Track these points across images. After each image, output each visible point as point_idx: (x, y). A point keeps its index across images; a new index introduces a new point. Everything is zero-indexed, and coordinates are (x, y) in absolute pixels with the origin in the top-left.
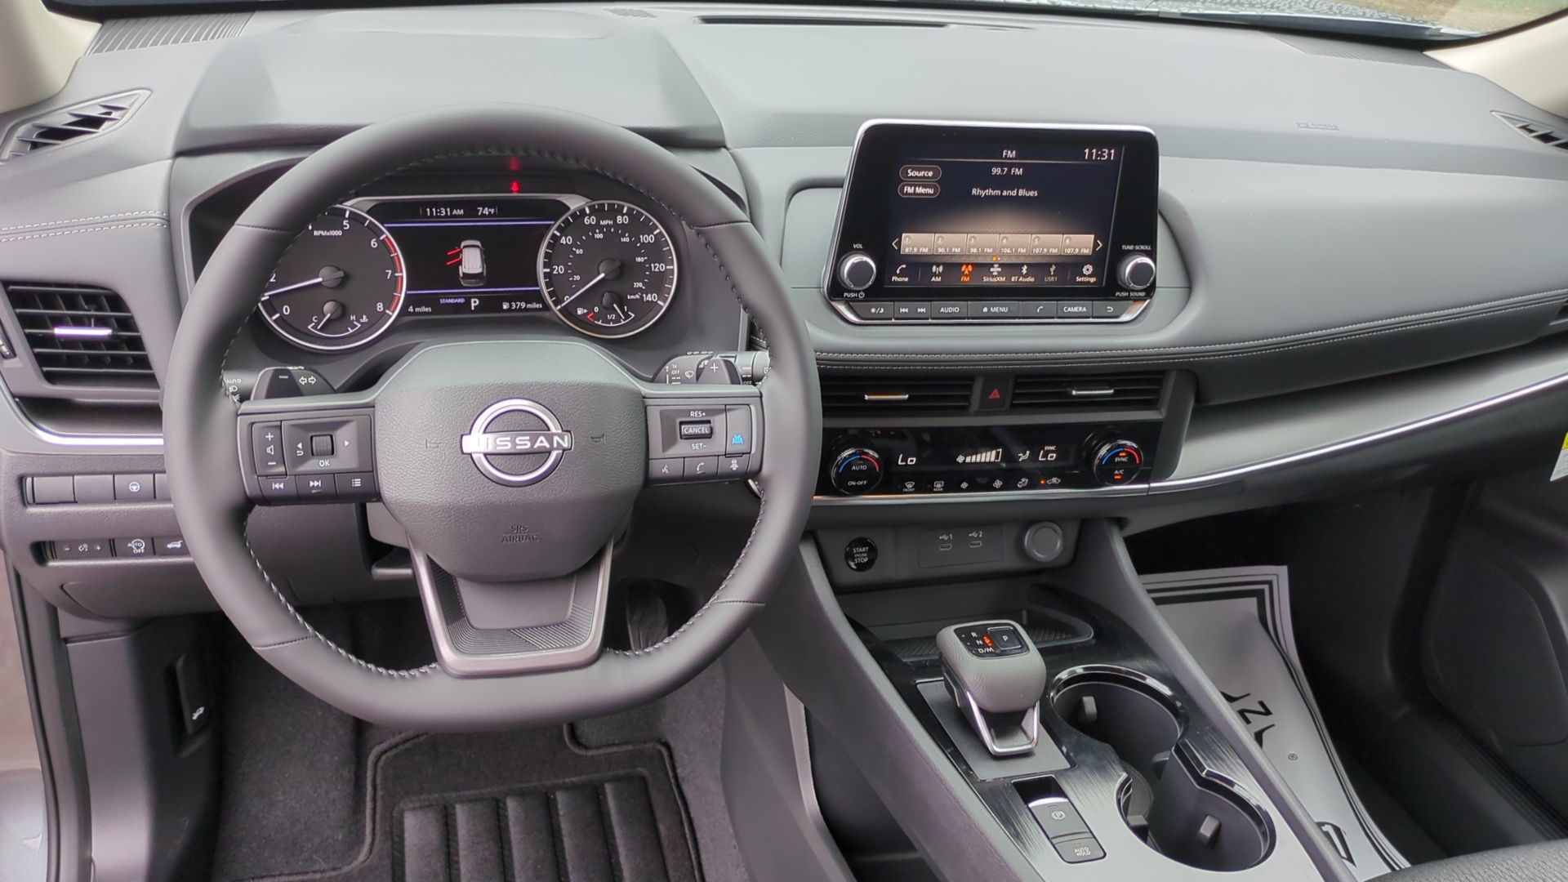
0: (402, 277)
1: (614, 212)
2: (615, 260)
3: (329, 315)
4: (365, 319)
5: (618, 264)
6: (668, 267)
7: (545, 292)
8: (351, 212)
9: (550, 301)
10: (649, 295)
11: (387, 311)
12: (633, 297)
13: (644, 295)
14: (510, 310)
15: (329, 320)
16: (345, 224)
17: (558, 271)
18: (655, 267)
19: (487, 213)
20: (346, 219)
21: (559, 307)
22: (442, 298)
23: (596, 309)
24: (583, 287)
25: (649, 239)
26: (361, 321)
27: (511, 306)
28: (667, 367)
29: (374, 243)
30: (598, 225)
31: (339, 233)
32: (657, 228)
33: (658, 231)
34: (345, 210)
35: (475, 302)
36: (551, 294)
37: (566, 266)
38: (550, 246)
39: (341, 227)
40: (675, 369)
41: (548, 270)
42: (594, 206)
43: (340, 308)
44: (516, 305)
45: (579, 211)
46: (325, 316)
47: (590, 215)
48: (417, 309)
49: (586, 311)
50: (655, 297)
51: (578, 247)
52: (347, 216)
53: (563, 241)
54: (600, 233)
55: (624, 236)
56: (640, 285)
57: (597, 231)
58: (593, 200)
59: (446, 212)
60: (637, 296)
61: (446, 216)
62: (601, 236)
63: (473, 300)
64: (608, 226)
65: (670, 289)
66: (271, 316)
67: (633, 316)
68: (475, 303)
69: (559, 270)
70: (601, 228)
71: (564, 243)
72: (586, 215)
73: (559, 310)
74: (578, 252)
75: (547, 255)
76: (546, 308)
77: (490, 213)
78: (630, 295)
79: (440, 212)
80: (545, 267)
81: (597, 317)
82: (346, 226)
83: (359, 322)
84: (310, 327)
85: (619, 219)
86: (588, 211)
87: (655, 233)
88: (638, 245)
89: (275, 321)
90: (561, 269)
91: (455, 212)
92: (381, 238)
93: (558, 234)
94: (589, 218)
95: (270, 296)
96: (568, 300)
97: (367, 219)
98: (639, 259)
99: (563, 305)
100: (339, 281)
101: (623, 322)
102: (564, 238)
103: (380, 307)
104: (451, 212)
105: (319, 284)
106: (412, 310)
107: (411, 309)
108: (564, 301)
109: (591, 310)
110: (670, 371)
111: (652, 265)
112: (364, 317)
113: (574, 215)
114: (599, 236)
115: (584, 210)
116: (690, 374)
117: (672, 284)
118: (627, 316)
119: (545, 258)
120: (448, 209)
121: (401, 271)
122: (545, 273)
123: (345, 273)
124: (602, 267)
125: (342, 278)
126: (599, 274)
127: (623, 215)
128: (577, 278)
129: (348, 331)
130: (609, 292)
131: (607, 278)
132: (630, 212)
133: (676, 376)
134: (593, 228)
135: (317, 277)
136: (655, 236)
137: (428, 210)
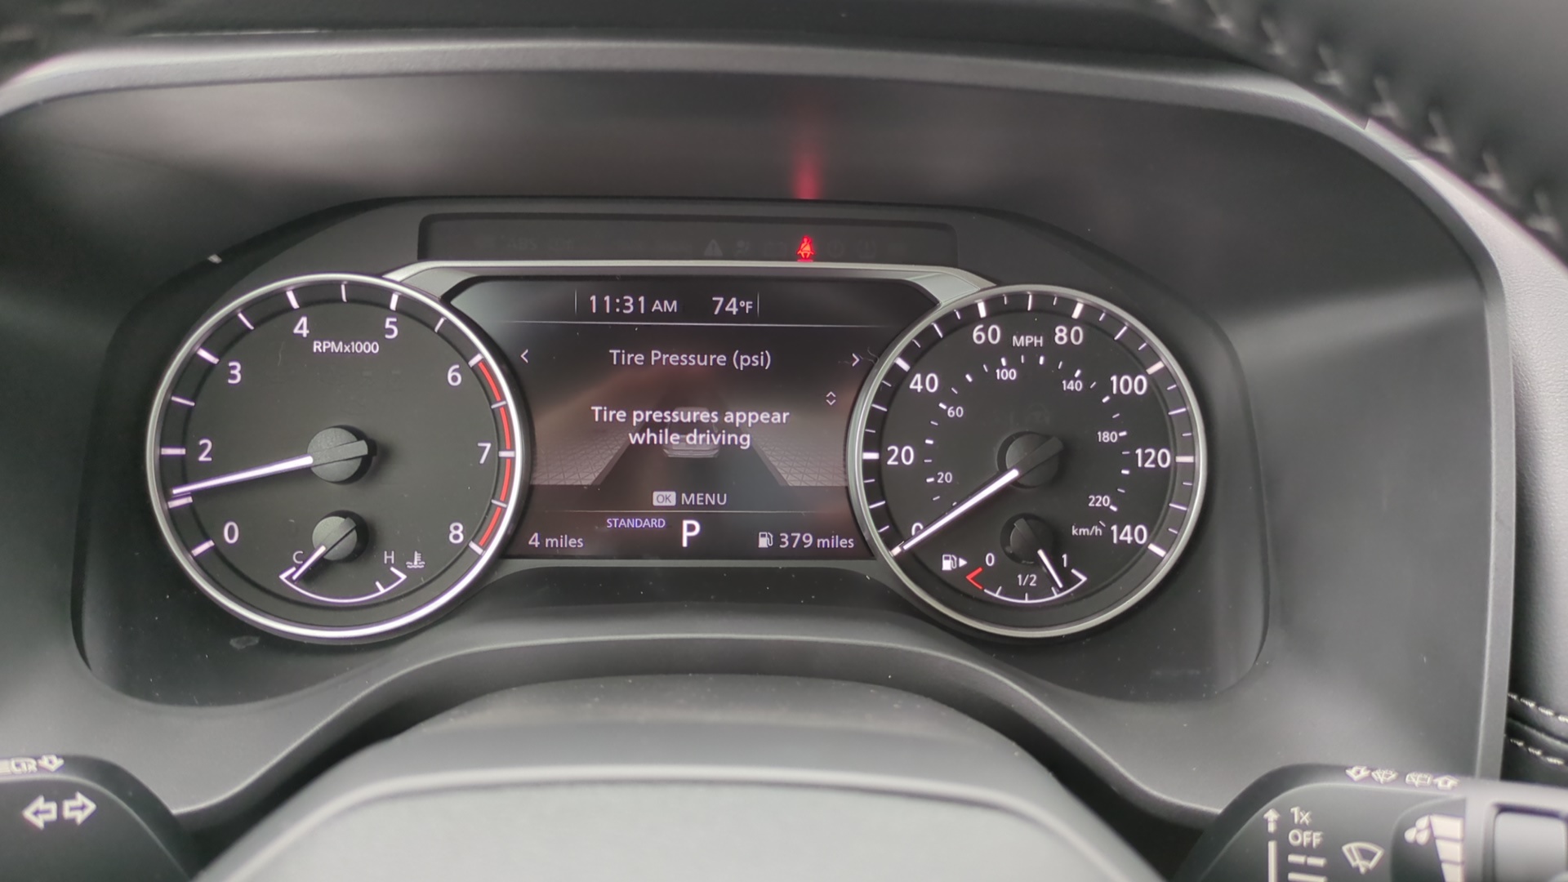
0: (513, 460)
1: (1054, 312)
2: (1047, 437)
3: (322, 550)
4: (417, 562)
5: (1054, 446)
6: (1180, 459)
7: (865, 509)
8: (403, 298)
9: (874, 534)
10: (1128, 528)
11: (473, 546)
12: (1084, 531)
13: (1114, 528)
14: (772, 553)
15: (321, 559)
16: (388, 326)
17: (898, 458)
18: (1146, 457)
19: (735, 310)
20: (392, 314)
21: (897, 550)
22: (612, 515)
23: (990, 560)
24: (960, 503)
25: (1133, 385)
26: (410, 565)
27: (777, 540)
28: (1271, 816)
29: (454, 376)
30: (1006, 347)
31: (372, 348)
32: (1156, 358)
33: (1158, 366)
34: (389, 292)
35: (691, 528)
36: (879, 517)
37: (922, 451)
38: (881, 396)
39: (378, 334)
40: (1303, 827)
41: (874, 456)
42: (1000, 298)
43: (354, 535)
44: (791, 540)
45: (961, 310)
46: (314, 550)
47: (987, 322)
48: (550, 541)
49: (962, 562)
50: (1141, 533)
51: (953, 402)
52: (393, 306)
53: (916, 384)
54: (1008, 367)
55: (1070, 377)
56: (1104, 501)
57: (1004, 362)
58: (999, 284)
59: (637, 304)
60: (1096, 530)
61: (636, 315)
62: (1011, 375)
63: (686, 523)
64: (1030, 351)
65: (1184, 516)
66: (187, 547)
67: (1084, 579)
68: (690, 530)
69: (903, 455)
70: (1013, 354)
71: (919, 388)
72: (979, 320)
73: (897, 559)
74: (951, 413)
75: (874, 418)
76: (866, 550)
77: (741, 310)
78: (1078, 527)
79: (622, 306)
80: (867, 448)
81: (991, 578)
82: (391, 331)
83: (404, 569)
84: (283, 577)
85: (1061, 334)
86: (983, 311)
87: (1151, 370)
88: (1106, 400)
89: (199, 561)
90: (908, 454)
91: (657, 306)
92: (473, 362)
93: (905, 366)
94: (985, 330)
95: (193, 494)
96: (920, 534)
97: (440, 315)
98: (1106, 437)
99: (906, 547)
100: (356, 465)
101: (1056, 596)
102: (918, 376)
103: (457, 533)
104: (649, 304)
105: (306, 471)
106: (537, 544)
107: (534, 541)
108: (911, 537)
109: (976, 561)
110: (1286, 824)
111: (1139, 451)
112: (417, 556)
113: (947, 321)
114: (1008, 374)
115: (975, 307)
116: (1367, 855)
117: (1188, 502)
118: (1069, 580)
119: (868, 426)
120: (642, 299)
121: (513, 448)
122: (866, 463)
123: (373, 445)
124: (1011, 454)
125: (363, 457)
126: (1003, 470)
127: (1070, 322)
128: (946, 477)
129: (377, 590)
130: (1027, 517)
131: (1022, 482)
132: (1089, 319)
133: (1307, 851)
134: (990, 354)
135: (303, 453)
136: (1150, 378)
137: (593, 298)
